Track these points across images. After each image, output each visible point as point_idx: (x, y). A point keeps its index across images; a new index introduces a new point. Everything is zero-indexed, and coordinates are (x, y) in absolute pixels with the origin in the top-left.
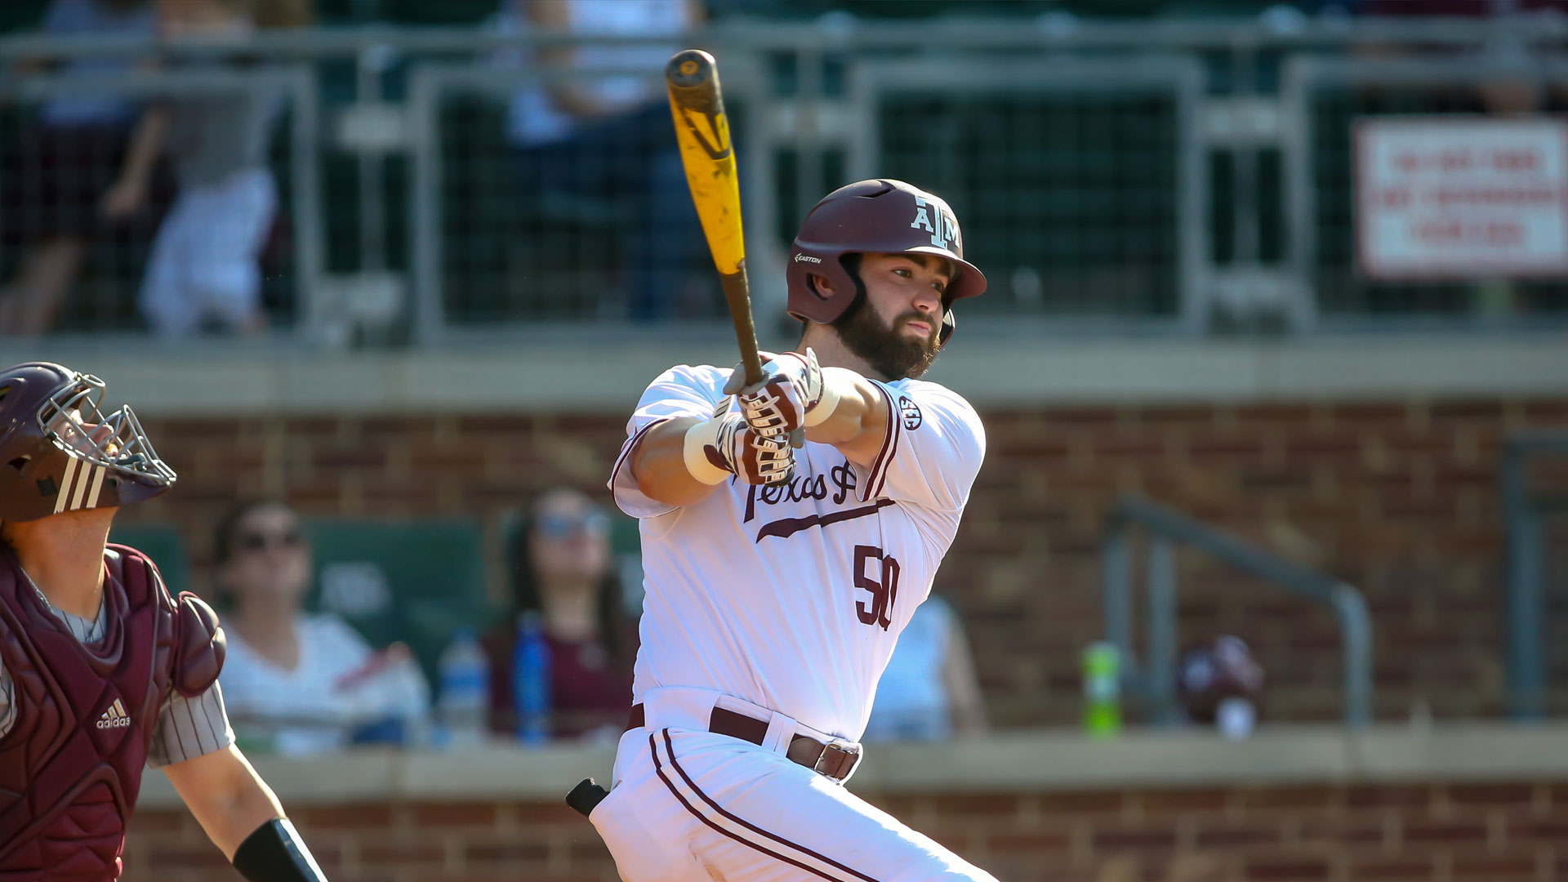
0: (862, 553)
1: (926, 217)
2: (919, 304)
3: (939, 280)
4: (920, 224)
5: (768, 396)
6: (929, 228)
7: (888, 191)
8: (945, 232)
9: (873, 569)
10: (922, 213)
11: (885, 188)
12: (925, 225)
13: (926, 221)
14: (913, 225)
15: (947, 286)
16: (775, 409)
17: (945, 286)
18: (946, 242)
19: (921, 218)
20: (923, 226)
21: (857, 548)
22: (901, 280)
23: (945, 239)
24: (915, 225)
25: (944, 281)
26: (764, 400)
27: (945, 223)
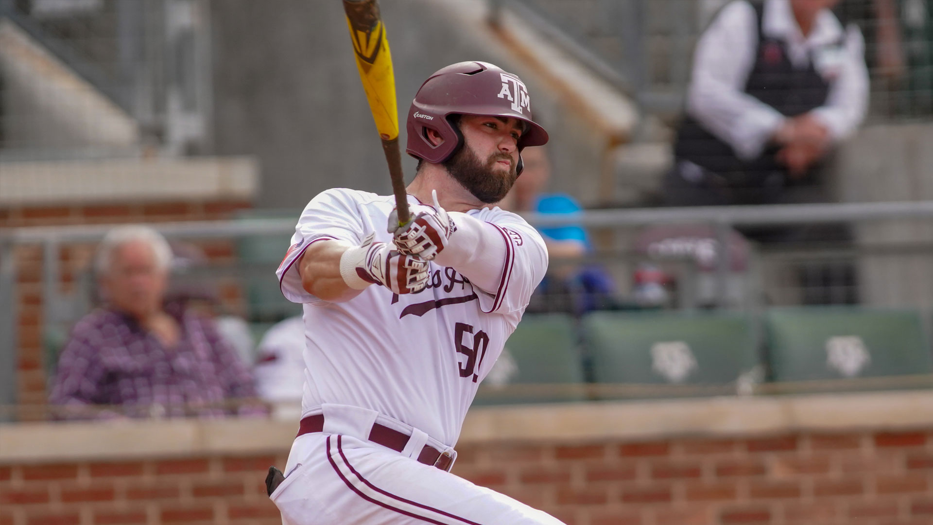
0: (461, 328)
1: (508, 90)
2: (502, 146)
3: (515, 132)
4: (504, 94)
5: (418, 227)
6: (510, 98)
7: (481, 70)
8: (521, 101)
9: (468, 340)
10: (505, 87)
11: (480, 68)
12: (507, 96)
13: (508, 93)
14: (499, 96)
15: (521, 136)
16: (425, 236)
17: (520, 136)
18: (521, 108)
19: (505, 91)
20: (506, 96)
21: (457, 324)
22: (490, 130)
23: (521, 106)
24: (501, 95)
25: (519, 133)
26: (416, 230)
27: (521, 94)
